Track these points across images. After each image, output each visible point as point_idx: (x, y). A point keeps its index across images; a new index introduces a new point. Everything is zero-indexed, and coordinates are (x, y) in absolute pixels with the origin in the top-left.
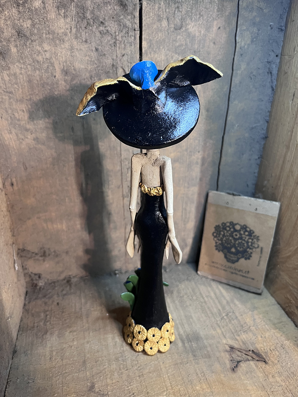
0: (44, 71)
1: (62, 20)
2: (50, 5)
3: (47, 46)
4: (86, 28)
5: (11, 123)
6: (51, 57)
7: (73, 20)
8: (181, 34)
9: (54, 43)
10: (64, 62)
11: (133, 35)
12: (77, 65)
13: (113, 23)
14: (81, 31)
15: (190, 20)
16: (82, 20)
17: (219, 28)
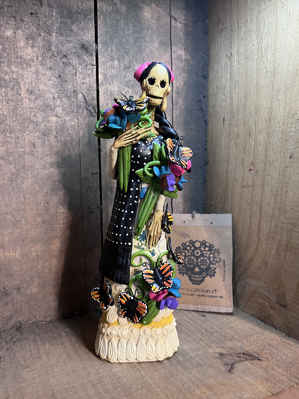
0: (10, 89)
1: (31, 49)
2: (20, 35)
3: (15, 68)
4: (51, 58)
6: (17, 78)
7: (39, 50)
8: (130, 72)
9: (21, 66)
10: (29, 83)
11: (91, 68)
12: (41, 87)
13: (74, 57)
14: (46, 59)
15: (136, 63)
16: (48, 51)
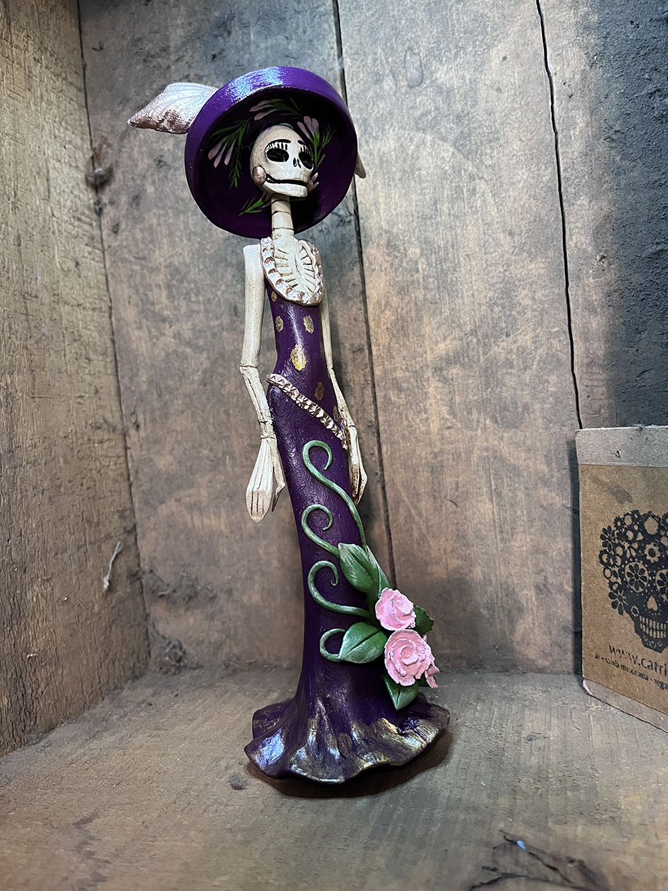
5: (142, 311)
8: (424, 93)
15: (438, 63)
17: (505, 58)
